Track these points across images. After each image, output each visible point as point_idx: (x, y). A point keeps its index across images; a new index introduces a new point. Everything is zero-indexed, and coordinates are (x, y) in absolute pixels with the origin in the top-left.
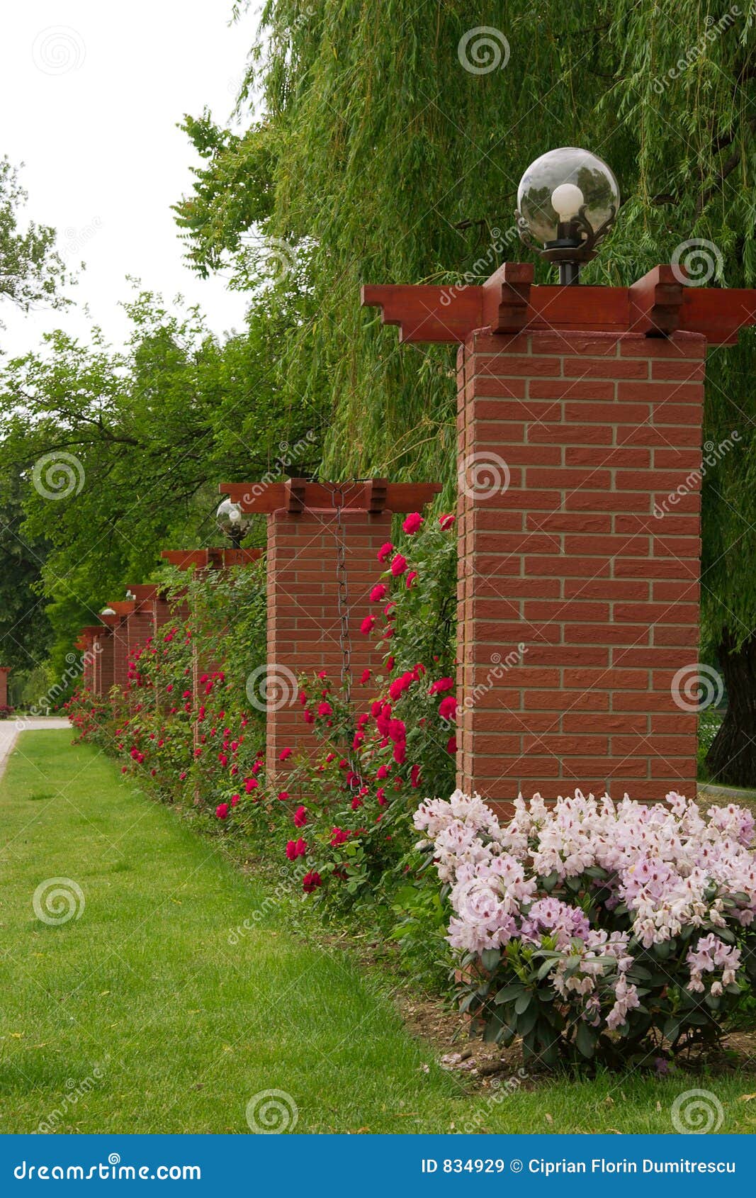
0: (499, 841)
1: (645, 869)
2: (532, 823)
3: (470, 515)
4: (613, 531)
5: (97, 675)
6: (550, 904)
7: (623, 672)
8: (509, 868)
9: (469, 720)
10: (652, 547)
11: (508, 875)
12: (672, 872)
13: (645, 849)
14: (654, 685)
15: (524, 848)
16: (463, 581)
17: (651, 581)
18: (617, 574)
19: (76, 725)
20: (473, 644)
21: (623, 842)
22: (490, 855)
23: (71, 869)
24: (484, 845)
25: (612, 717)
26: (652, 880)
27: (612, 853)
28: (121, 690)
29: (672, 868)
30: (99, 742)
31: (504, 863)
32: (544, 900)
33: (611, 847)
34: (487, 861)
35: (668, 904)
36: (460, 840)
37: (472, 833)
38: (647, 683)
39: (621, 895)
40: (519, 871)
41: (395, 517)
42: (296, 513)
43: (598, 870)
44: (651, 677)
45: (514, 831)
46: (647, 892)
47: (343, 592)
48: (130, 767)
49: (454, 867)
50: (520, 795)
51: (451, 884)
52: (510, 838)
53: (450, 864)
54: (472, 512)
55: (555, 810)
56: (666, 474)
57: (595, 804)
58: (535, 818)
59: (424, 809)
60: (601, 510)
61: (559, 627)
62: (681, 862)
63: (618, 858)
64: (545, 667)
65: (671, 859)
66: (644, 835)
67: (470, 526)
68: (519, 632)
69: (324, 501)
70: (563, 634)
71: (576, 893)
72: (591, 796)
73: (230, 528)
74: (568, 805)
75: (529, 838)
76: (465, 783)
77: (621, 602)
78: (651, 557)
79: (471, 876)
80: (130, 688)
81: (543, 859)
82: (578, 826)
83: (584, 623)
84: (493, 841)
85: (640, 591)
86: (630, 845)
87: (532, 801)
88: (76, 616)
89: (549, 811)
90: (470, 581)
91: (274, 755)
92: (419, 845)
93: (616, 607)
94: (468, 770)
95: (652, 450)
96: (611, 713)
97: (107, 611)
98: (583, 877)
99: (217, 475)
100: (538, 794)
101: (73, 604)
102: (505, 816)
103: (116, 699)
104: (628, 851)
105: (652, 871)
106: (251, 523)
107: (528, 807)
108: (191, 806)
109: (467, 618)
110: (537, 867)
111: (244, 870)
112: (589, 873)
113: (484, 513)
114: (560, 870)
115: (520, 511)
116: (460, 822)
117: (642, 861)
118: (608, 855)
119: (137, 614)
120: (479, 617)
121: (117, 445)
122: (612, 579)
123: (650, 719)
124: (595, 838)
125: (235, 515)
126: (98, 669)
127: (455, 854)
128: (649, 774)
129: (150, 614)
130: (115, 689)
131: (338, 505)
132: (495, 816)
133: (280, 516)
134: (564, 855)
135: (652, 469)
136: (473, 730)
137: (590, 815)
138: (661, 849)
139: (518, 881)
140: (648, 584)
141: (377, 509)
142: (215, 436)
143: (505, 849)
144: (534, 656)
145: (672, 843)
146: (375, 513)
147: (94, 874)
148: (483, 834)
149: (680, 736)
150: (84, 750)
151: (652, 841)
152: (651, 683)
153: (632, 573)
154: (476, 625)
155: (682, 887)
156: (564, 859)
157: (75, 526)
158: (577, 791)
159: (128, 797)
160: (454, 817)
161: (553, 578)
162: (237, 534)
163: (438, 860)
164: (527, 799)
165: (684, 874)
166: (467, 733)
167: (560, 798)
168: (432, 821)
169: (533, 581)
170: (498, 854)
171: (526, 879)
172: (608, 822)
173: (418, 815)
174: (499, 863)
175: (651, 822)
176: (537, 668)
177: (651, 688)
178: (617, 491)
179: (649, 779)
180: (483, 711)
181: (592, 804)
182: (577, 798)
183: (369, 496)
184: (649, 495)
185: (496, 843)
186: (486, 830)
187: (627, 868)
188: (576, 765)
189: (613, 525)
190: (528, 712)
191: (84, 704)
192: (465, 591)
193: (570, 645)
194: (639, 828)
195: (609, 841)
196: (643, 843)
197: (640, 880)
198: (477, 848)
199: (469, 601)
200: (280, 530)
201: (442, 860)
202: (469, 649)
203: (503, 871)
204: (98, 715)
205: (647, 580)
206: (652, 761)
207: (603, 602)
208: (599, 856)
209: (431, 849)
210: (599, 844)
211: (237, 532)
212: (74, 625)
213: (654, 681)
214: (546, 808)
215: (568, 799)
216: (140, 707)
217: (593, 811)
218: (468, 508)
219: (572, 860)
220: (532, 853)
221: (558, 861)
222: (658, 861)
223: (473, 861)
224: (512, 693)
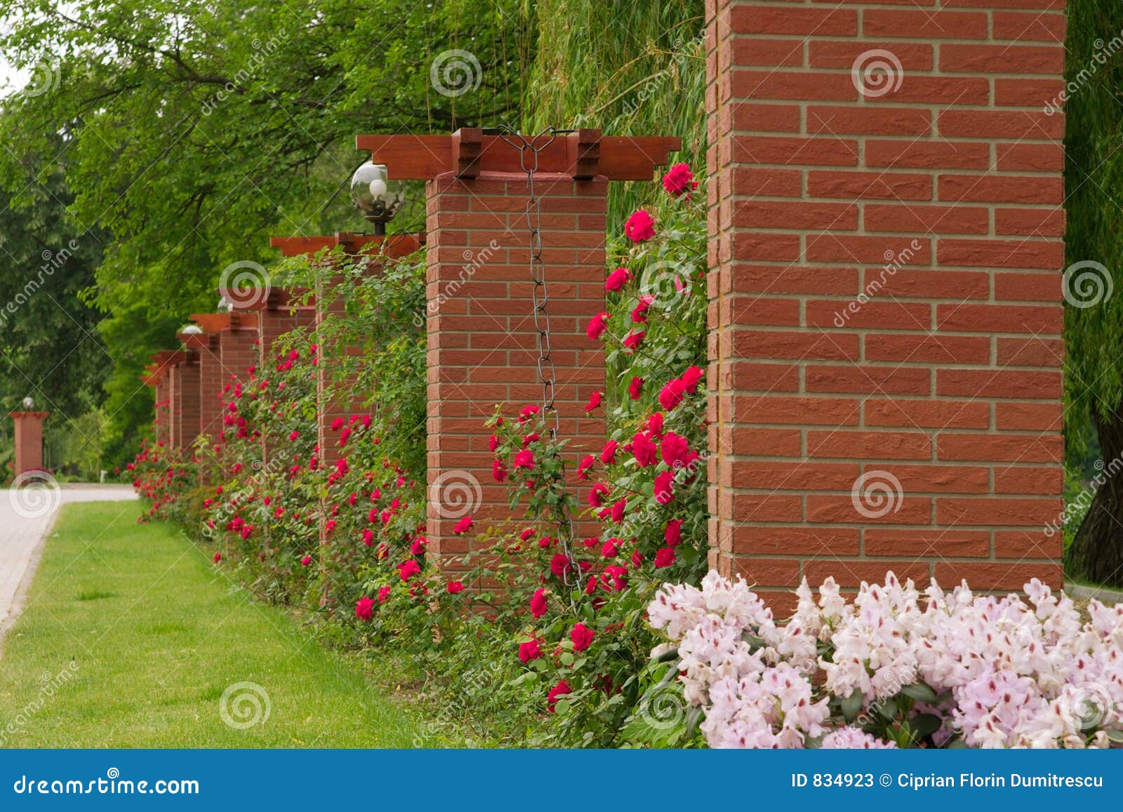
0: (775, 646)
1: (992, 686)
2: (823, 620)
3: (725, 174)
4: (936, 198)
5: (176, 423)
6: (850, 737)
7: (952, 404)
8: (788, 684)
9: (726, 472)
10: (992, 222)
11: (788, 695)
12: (1031, 692)
13: (991, 659)
14: (998, 424)
15: (811, 657)
16: (717, 270)
17: (992, 272)
18: (943, 261)
19: (145, 495)
20: (732, 361)
21: (958, 647)
22: (761, 666)
23: (140, 695)
24: (752, 652)
25: (938, 470)
26: (1002, 702)
27: (941, 663)
28: (211, 444)
29: (1031, 685)
30: (178, 520)
31: (782, 677)
32: (841, 731)
33: (940, 654)
34: (756, 674)
35: (1027, 737)
36: (716, 644)
37: (733, 633)
38: (988, 420)
39: (957, 723)
40: (804, 689)
41: (612, 185)
42: (468, 179)
43: (922, 688)
44: (993, 412)
45: (797, 632)
46: (995, 719)
47: (540, 294)
48: (225, 553)
49: (707, 684)
50: (804, 580)
51: (704, 708)
52: (791, 641)
53: (701, 679)
54: (728, 169)
55: (857, 601)
56: (1015, 114)
57: (916, 594)
58: (827, 613)
59: (663, 599)
60: (917, 167)
61: (856, 338)
62: (1044, 678)
63: (950, 671)
64: (837, 397)
65: (1029, 672)
66: (989, 638)
67: (726, 189)
68: (798, 344)
69: (509, 162)
70: (863, 348)
71: (889, 722)
72: (910, 583)
73: (370, 205)
74: (875, 595)
75: (818, 641)
76: (722, 562)
77: (947, 302)
78: (991, 237)
79: (733, 696)
80: (224, 439)
81: (841, 673)
82: (890, 626)
83: (895, 333)
84: (765, 646)
85: (977, 286)
86: (969, 651)
87: (822, 589)
88: (140, 336)
89: (848, 603)
90: (726, 270)
91: (438, 531)
92: (656, 652)
93: (941, 309)
94: (726, 544)
95: (992, 79)
96: (935, 463)
97: (190, 329)
98: (901, 700)
99: (350, 132)
100: (831, 579)
101: (139, 319)
102: (783, 610)
103: (205, 456)
104: (967, 660)
105: (1002, 689)
106: (401, 198)
107: (816, 597)
108: (315, 608)
109: (722, 324)
110: (831, 684)
111: (393, 699)
112: (908, 692)
113: (746, 171)
114: (865, 688)
115: (799, 168)
116: (718, 618)
117: (987, 674)
118: (938, 667)
119: (235, 332)
120: (739, 322)
121: (204, 89)
122: (935, 267)
123: (992, 473)
124: (917, 643)
125: (377, 187)
126: (176, 413)
127: (709, 664)
128: (993, 553)
129: (255, 333)
130: (202, 441)
131: (528, 167)
132: (768, 610)
133: (444, 183)
134: (872, 666)
135: (992, 107)
136: (733, 486)
137: (908, 609)
138: (1014, 658)
139: (802, 703)
140: (987, 276)
141: (588, 173)
142: (347, 75)
143: (783, 659)
144: (821, 379)
145: (1032, 648)
146: (583, 180)
147: (175, 702)
148: (752, 637)
149: (1037, 498)
150: (157, 530)
151: (1003, 647)
152: (993, 421)
153: (963, 261)
154: (736, 334)
155: (1047, 714)
156: (871, 673)
157: (144, 209)
158: (890, 574)
159: (222, 596)
160: (707, 611)
161: (848, 266)
162: (380, 215)
163: (684, 673)
164: (814, 586)
165: (1048, 694)
166: (723, 491)
167: (864, 584)
168: (675, 616)
169: (818, 271)
170: (773, 665)
171: (815, 701)
172: (936, 618)
173: (654, 607)
174: (775, 677)
175: (1001, 620)
176: (825, 397)
177: (993, 427)
178: (940, 140)
179: (993, 561)
180: (748, 460)
181: (912, 594)
182: (888, 586)
183: (575, 154)
184: (988, 146)
185: (770, 650)
186: (756, 630)
187: (964, 686)
188: (884, 539)
189: (935, 189)
190: (813, 461)
191: (155, 466)
192: (719, 286)
193: (875, 365)
194: (982, 628)
195: (938, 645)
196: (989, 649)
197: (985, 702)
198: (741, 657)
199: (726, 300)
200: (444, 204)
201: (690, 673)
202: (725, 369)
203: (780, 689)
204: (178, 479)
205: (987, 270)
206: (998, 534)
207: (923, 301)
208: (925, 667)
209: (673, 656)
210: (924, 649)
211: (381, 210)
212: (139, 349)
213: (998, 417)
214: (843, 600)
215: (875, 587)
216: (239, 467)
217: (912, 602)
218: (722, 163)
219: (884, 674)
220: (824, 665)
221: (863, 675)
222: (1011, 675)
223: (734, 673)
224: (790, 433)
